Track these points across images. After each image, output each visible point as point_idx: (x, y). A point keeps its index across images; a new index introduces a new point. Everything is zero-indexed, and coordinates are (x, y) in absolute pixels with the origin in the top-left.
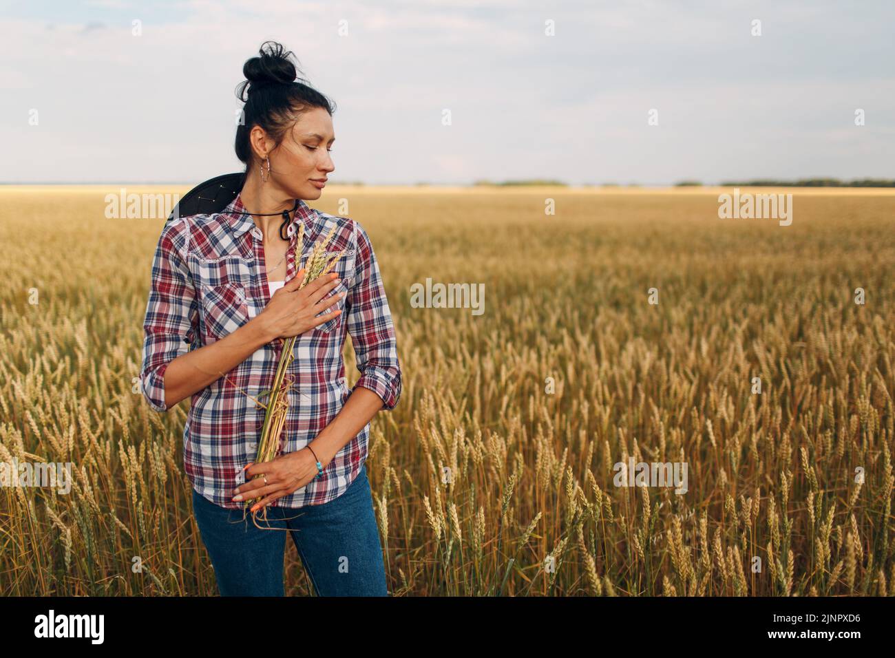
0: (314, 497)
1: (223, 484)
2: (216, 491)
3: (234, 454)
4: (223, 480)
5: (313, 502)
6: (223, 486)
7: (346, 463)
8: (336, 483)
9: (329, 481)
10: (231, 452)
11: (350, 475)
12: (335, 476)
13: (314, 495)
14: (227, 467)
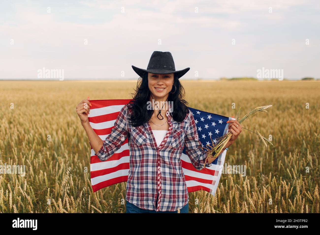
0: (170, 208)
1: (140, 199)
2: (137, 202)
3: (144, 188)
4: (140, 198)
5: (170, 210)
6: (140, 200)
7: (183, 198)
8: (179, 204)
9: (177, 203)
10: (143, 187)
11: (184, 203)
12: (178, 202)
13: (171, 207)
14: (142, 193)
